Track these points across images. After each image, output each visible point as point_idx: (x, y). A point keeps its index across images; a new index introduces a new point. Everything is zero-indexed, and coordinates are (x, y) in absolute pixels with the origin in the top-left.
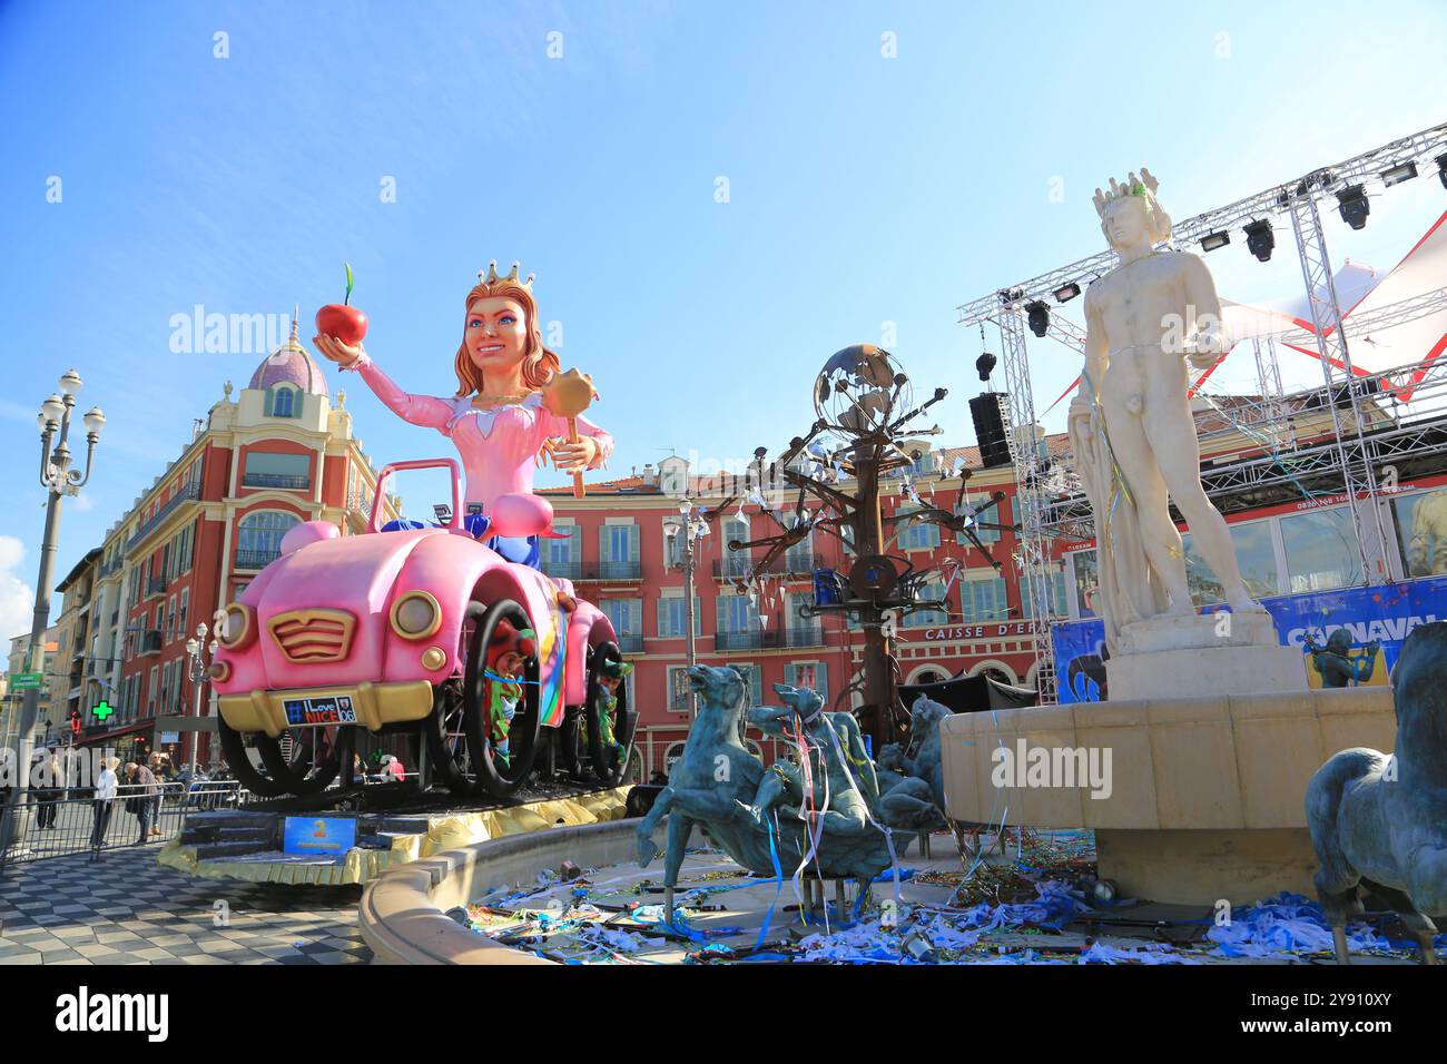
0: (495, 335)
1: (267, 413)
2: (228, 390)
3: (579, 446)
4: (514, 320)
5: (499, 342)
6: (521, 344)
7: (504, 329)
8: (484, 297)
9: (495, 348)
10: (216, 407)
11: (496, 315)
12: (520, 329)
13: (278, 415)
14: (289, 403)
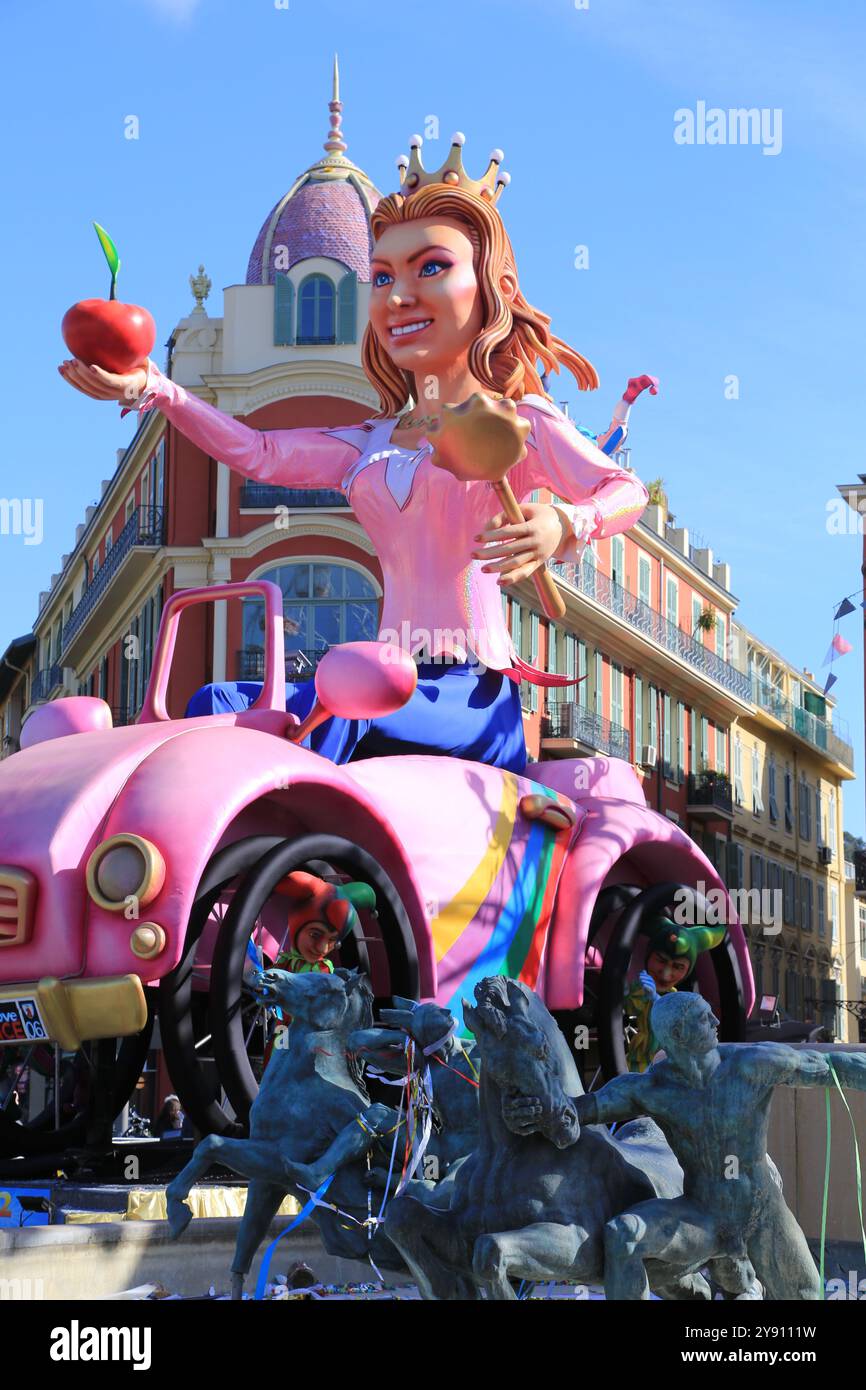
0: (411, 300)
1: (281, 339)
2: (201, 288)
3: (522, 527)
4: (447, 265)
5: (420, 314)
6: (465, 312)
7: (429, 288)
8: (394, 222)
9: (414, 327)
10: (178, 331)
11: (412, 260)
12: (462, 280)
13: (306, 340)
14: (328, 307)
